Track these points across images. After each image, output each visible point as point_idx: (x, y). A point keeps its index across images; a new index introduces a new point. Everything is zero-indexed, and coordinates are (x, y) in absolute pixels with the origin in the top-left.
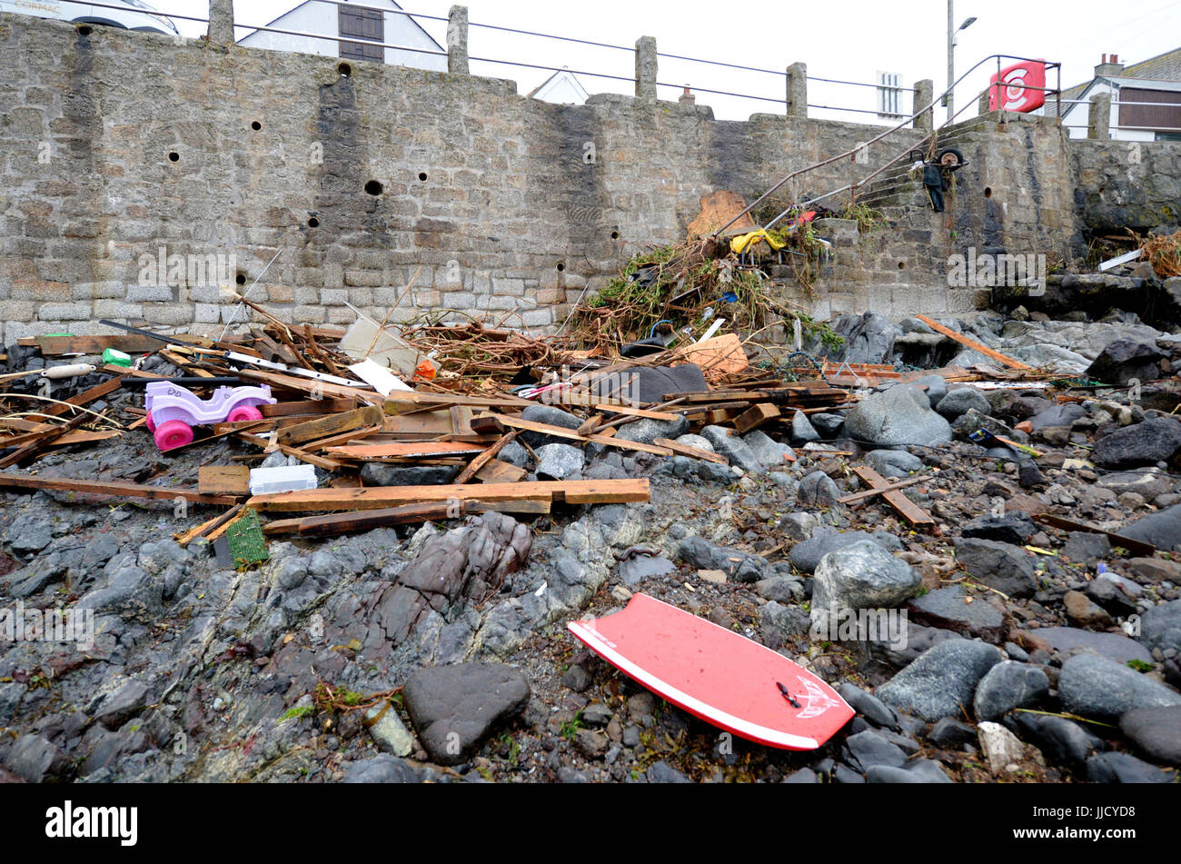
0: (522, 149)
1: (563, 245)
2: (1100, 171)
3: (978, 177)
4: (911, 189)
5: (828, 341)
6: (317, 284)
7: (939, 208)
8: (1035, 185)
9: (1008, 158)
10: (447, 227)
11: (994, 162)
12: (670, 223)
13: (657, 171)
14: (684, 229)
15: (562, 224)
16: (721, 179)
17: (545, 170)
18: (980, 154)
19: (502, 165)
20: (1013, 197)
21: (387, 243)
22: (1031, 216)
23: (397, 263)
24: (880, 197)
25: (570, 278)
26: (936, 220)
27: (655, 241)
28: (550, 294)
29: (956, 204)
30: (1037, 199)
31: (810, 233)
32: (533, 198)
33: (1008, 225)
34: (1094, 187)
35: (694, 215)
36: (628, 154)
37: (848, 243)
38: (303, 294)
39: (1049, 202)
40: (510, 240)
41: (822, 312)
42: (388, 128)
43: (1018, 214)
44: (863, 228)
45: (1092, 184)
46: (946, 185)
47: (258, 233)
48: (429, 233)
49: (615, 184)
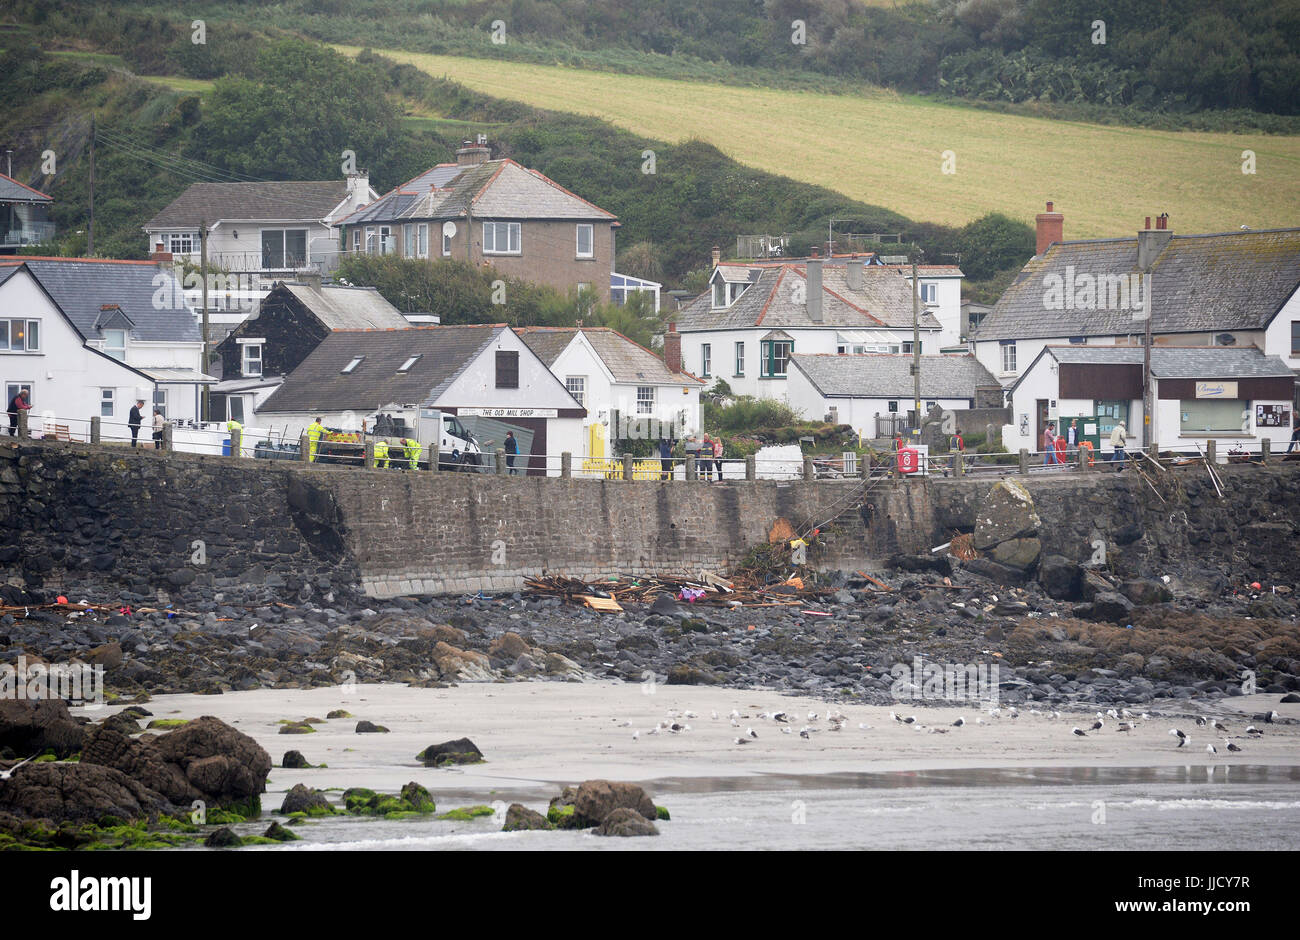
0: (714, 508)
1: (727, 544)
2: (951, 498)
3: (885, 511)
4: (855, 518)
5: (825, 581)
6: (661, 561)
7: (867, 526)
8: (911, 511)
9: (898, 501)
10: (694, 539)
11: (892, 503)
12: (763, 533)
13: (757, 512)
14: (768, 535)
15: (727, 536)
16: (780, 513)
17: (721, 515)
18: (886, 501)
19: (708, 514)
20: (900, 518)
21: (678, 546)
22: (909, 526)
23: (681, 553)
24: (843, 521)
25: (731, 557)
26: (866, 531)
27: (757, 540)
28: (724, 563)
29: (875, 523)
30: (912, 518)
31: (818, 540)
32: (718, 526)
33: (898, 530)
34: (947, 506)
35: (771, 529)
36: (748, 505)
37: (831, 542)
38: (658, 564)
39: (918, 519)
40: (712, 542)
41: (823, 570)
42: (675, 504)
43: (902, 526)
44: (837, 536)
45: (946, 504)
46: (870, 516)
47: (646, 544)
48: (690, 541)
49: (744, 518)
